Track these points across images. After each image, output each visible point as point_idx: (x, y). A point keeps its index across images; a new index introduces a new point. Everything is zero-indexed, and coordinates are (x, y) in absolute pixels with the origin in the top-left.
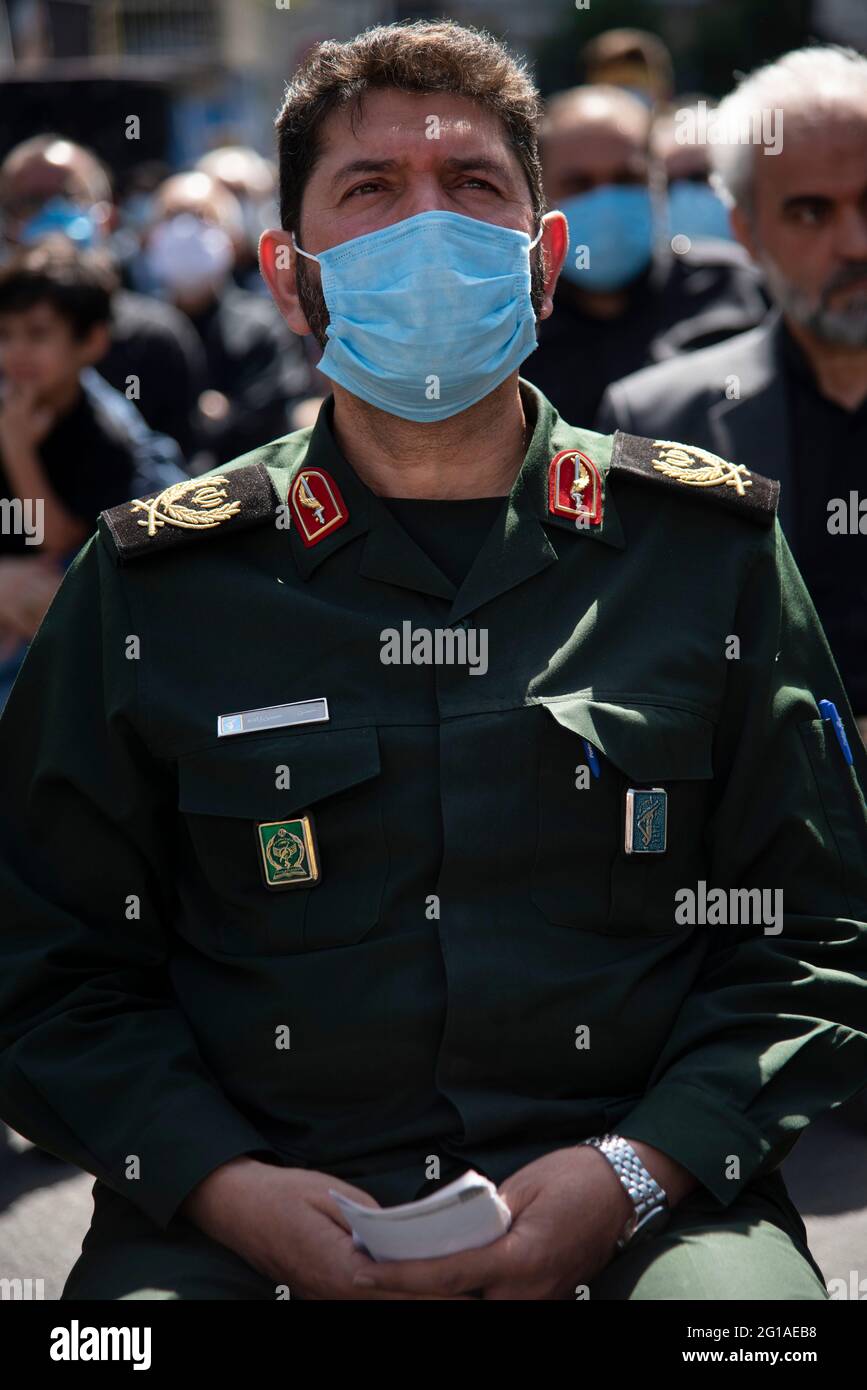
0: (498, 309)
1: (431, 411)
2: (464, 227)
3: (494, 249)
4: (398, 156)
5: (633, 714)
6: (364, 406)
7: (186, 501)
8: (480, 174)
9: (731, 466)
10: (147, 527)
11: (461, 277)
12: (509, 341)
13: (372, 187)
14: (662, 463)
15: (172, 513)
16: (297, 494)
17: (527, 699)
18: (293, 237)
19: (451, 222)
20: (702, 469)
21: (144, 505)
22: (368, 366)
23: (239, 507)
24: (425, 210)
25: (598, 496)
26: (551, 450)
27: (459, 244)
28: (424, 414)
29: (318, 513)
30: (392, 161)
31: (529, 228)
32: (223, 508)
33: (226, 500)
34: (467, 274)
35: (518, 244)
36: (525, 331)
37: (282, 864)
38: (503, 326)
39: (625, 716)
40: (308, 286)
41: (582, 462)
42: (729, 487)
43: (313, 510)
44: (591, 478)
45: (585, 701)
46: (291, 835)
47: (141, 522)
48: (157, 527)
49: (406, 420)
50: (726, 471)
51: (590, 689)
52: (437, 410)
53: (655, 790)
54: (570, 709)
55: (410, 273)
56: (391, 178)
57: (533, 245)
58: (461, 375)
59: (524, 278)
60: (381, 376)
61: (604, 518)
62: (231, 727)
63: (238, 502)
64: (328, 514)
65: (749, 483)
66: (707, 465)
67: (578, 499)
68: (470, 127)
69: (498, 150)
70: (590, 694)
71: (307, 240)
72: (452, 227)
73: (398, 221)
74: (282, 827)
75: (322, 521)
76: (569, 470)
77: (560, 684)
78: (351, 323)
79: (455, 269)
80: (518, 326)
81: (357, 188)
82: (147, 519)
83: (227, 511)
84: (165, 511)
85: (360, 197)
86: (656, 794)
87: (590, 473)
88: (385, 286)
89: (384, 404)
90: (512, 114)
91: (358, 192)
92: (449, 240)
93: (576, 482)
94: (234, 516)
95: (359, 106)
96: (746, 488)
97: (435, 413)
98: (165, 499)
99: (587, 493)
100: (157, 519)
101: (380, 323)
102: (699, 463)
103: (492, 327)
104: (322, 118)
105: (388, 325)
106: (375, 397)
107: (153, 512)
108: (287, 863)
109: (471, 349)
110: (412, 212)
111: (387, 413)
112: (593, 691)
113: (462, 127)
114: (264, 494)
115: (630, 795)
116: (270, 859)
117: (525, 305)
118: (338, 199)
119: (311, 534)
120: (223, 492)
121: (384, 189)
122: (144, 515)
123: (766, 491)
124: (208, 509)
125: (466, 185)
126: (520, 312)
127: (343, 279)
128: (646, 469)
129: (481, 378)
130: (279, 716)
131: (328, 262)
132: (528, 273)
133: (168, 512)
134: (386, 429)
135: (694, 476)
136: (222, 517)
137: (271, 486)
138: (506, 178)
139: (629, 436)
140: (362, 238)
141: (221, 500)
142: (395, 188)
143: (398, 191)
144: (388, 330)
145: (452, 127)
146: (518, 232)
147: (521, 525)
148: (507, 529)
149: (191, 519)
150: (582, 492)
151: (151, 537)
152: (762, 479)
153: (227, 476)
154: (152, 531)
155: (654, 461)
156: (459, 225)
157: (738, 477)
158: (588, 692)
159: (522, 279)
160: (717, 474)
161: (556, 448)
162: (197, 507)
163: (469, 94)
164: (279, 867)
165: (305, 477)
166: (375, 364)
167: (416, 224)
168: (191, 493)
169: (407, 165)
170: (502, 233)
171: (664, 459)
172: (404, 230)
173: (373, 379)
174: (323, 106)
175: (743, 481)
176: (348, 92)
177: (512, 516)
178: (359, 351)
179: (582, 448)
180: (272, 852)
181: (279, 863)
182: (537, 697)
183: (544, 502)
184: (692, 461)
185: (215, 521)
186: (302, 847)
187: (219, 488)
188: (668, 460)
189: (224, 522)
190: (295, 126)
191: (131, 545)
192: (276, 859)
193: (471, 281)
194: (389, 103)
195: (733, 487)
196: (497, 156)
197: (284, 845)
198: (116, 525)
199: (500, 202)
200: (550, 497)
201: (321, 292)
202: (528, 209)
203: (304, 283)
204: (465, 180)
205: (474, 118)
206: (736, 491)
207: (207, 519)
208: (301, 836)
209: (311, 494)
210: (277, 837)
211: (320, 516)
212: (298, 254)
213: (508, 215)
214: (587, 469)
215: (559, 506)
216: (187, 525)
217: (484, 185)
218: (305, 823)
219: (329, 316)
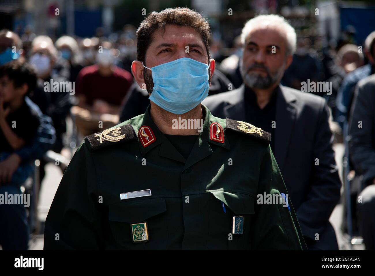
0: (200, 85)
1: (180, 111)
2: (193, 62)
3: (199, 68)
4: (175, 43)
5: (235, 195)
6: (161, 109)
7: (110, 134)
8: (196, 48)
9: (257, 128)
10: (99, 141)
11: (191, 75)
12: (203, 93)
13: (167, 50)
14: (240, 127)
15: (106, 137)
16: (141, 133)
17: (206, 191)
18: (142, 63)
19: (189, 61)
20: (250, 129)
21: (98, 135)
22: (165, 99)
23: (125, 136)
24: (182, 57)
25: (223, 136)
26: (210, 123)
27: (191, 67)
28: (178, 112)
29: (147, 138)
30: (173, 44)
31: (208, 63)
32: (120, 136)
33: (121, 134)
34: (193, 75)
35: (205, 67)
36: (206, 90)
37: (138, 235)
38: (201, 89)
39: (233, 196)
40: (147, 76)
41: (218, 126)
42: (257, 134)
43: (146, 137)
44: (221, 130)
45: (222, 191)
46: (141, 227)
47: (98, 140)
48: (102, 141)
49: (173, 114)
50: (256, 130)
51: (223, 188)
52: (182, 111)
53: (240, 217)
54: (218, 193)
55: (178, 74)
56: (172, 48)
57: (209, 67)
58: (190, 102)
59: (207, 76)
60: (168, 101)
61: (225, 141)
62: (124, 197)
63: (125, 135)
64: (150, 138)
65: (263, 133)
66: (251, 128)
67: (218, 136)
68: (193, 36)
69: (200, 42)
70: (223, 190)
71: (147, 64)
72: (189, 62)
73: (174, 60)
74: (139, 225)
75: (148, 140)
76: (215, 128)
77: (215, 187)
78: (161, 87)
79: (190, 73)
80: (205, 89)
81: (163, 51)
82: (99, 139)
83: (122, 137)
84: (104, 137)
85: (164, 53)
86: (241, 218)
87: (220, 129)
88: (171, 77)
89: (167, 109)
90: (204, 33)
91: (163, 52)
92: (189, 65)
93: (217, 131)
94: (124, 138)
95: (164, 29)
96: (262, 134)
97: (181, 112)
98: (104, 133)
99: (220, 134)
100: (102, 139)
101: (168, 87)
102: (249, 127)
103: (199, 89)
104: (153, 32)
105: (170, 88)
106: (165, 107)
107: (101, 137)
108: (140, 236)
109: (193, 95)
110: (178, 58)
111: (168, 111)
112: (224, 189)
113: (191, 36)
114: (131, 133)
115: (234, 218)
116: (135, 234)
117: (207, 84)
118: (157, 54)
119: (145, 144)
120: (120, 132)
121: (170, 51)
122: (99, 138)
123: (267, 135)
124: (116, 136)
125: (192, 51)
126: (206, 85)
127: (158, 75)
128: (235, 128)
129: (194, 103)
130: (137, 194)
131: (154, 70)
132: (208, 75)
133: (105, 137)
134: (167, 116)
135: (248, 131)
136: (121, 139)
137: (134, 131)
138: (202, 50)
139: (230, 119)
140: (164, 64)
141: (120, 134)
142: (173, 51)
143: (174, 52)
144: (171, 89)
145: (189, 36)
146: (206, 64)
147: (203, 143)
148: (199, 144)
149: (112, 139)
150: (218, 134)
151: (101, 144)
152: (266, 132)
153: (121, 127)
154: (101, 142)
155: (237, 126)
156: (191, 61)
157: (260, 131)
158: (222, 189)
159: (206, 77)
160: (254, 130)
161: (211, 122)
162: (113, 136)
163: (193, 27)
164: (137, 237)
165: (143, 128)
166: (166, 98)
167: (180, 61)
168: (111, 132)
169: (177, 45)
170: (202, 64)
171: (240, 126)
172: (176, 62)
173: (166, 102)
174: (153, 28)
175: (261, 132)
176: (161, 25)
177: (200, 140)
178: (162, 94)
179: (218, 122)
180: (135, 232)
181: (137, 235)
182: (209, 190)
183: (209, 136)
184: (247, 127)
185: (119, 140)
186: (144, 231)
187: (119, 131)
188: (241, 126)
189: (121, 140)
190: (144, 34)
191: (96, 146)
192: (136, 234)
193: (194, 77)
194: (171, 29)
195: (259, 134)
196: (200, 44)
197: (139, 230)
198: (91, 141)
199: (201, 56)
200: (210, 135)
201: (152, 78)
202: (207, 58)
203: (146, 75)
204: (192, 50)
205: (194, 34)
206: (260, 135)
207: (117, 139)
208: (144, 227)
209: (145, 133)
210: (137, 228)
211: (148, 139)
212: (144, 67)
213: (202, 59)
214: (220, 128)
215: (213, 138)
216: (111, 141)
217: (197, 51)
218: (145, 224)
219: (154, 85)
